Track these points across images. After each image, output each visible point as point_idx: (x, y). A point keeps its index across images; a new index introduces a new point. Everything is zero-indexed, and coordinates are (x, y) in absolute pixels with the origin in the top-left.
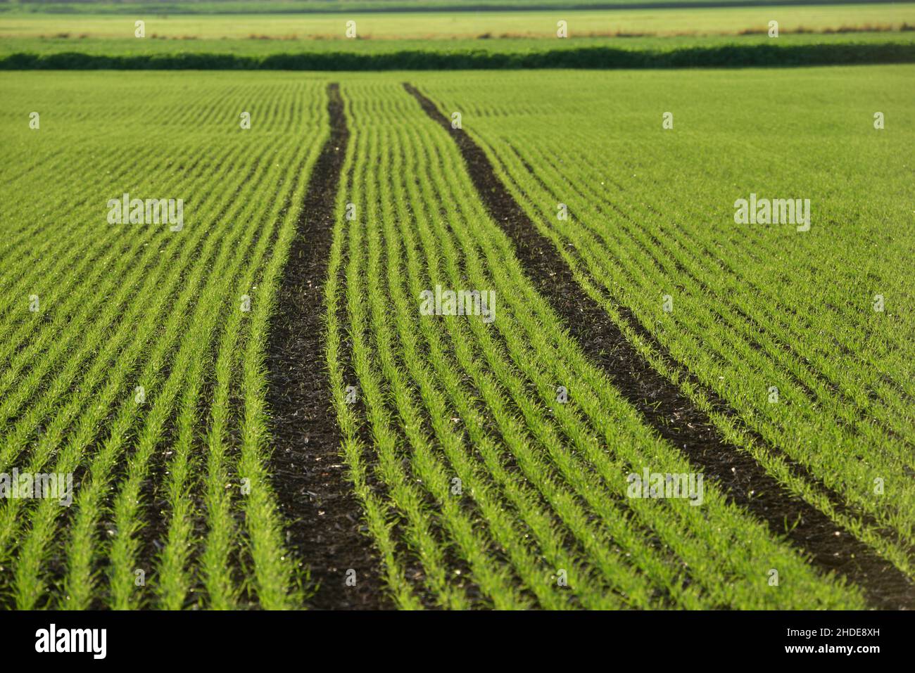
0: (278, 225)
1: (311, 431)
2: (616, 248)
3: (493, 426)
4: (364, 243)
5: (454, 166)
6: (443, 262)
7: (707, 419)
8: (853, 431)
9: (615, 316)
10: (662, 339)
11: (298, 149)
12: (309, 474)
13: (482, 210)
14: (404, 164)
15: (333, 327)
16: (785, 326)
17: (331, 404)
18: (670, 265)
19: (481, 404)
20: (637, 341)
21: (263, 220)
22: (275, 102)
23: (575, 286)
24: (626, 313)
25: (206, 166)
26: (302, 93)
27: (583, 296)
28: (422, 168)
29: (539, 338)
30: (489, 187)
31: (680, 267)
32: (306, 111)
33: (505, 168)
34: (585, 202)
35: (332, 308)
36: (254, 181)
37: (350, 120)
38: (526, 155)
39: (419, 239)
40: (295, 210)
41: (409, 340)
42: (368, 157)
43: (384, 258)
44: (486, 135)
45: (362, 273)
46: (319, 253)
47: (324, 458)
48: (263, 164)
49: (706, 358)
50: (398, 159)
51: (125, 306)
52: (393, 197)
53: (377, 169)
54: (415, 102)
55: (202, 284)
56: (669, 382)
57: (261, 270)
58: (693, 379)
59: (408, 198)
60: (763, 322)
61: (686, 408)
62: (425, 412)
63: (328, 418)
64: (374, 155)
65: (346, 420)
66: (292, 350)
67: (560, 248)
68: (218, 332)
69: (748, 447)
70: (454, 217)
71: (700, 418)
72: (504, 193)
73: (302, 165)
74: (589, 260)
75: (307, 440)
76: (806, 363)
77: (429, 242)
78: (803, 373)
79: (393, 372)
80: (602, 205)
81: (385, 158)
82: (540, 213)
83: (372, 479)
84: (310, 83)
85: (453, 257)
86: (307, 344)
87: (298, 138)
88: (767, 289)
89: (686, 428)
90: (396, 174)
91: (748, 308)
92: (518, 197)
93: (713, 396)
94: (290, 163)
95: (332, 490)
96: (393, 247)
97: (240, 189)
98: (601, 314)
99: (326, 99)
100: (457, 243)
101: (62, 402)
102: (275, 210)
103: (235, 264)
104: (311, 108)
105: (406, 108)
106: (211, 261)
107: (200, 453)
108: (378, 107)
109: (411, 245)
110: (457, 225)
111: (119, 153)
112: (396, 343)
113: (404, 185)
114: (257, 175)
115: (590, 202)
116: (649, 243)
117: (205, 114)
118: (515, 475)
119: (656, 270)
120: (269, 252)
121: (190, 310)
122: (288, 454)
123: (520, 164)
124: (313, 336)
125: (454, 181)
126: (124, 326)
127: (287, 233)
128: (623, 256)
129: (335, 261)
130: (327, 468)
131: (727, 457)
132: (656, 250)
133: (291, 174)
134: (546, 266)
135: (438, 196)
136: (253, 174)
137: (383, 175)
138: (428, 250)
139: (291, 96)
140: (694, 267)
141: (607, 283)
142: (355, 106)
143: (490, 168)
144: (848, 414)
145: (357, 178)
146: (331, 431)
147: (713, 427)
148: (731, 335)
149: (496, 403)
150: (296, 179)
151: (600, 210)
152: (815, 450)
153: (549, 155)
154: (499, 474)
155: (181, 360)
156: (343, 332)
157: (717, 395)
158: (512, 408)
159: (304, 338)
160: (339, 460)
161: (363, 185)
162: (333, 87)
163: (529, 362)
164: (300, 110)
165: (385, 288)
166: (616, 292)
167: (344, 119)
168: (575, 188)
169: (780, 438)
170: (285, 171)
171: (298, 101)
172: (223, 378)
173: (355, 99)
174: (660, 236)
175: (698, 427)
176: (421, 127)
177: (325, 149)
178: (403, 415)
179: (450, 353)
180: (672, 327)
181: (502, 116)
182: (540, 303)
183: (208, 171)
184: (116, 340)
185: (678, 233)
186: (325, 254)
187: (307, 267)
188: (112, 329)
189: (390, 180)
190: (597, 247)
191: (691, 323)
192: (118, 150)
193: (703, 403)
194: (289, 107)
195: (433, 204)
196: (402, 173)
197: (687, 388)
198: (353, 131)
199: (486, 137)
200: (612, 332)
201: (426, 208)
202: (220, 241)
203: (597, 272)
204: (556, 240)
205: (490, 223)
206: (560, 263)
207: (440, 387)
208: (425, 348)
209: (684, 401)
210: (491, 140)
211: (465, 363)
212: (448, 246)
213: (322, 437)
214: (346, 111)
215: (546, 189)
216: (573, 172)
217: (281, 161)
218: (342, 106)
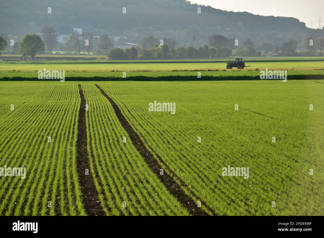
0: (74, 129)
1: (90, 191)
2: (153, 136)
3: (132, 190)
4: (95, 134)
5: (112, 111)
6: (113, 140)
7: (180, 187)
8: (214, 191)
9: (155, 157)
10: (167, 163)
11: (75, 106)
12: (92, 204)
13: (120, 125)
14: (100, 110)
15: (91, 160)
16: (195, 160)
17: (94, 183)
18: (166, 142)
19: (129, 184)
20: (162, 164)
21: (70, 127)
22: (67, 91)
23: (145, 147)
24: (158, 156)
25: (54, 111)
26: (73, 88)
27: (147, 150)
28: (104, 112)
29: (139, 164)
30: (120, 117)
31: (168, 142)
32: (74, 93)
33: (123, 111)
34: (144, 122)
35: (90, 154)
36: (66, 115)
37: (85, 96)
38: (128, 108)
39: (107, 134)
40: (77, 124)
41: (109, 164)
42: (91, 108)
43: (100, 139)
44: (118, 101)
45: (95, 144)
46: (84, 137)
47: (95, 199)
48: (67, 110)
49: (178, 170)
50: (98, 109)
51: (42, 153)
52: (99, 120)
53: (94, 112)
54: (99, 90)
55: (59, 147)
56: (170, 177)
57: (72, 142)
58: (176, 176)
59: (102, 120)
60: (190, 159)
61: (175, 184)
62: (116, 186)
63: (94, 187)
64: (93, 108)
65: (98, 188)
66: (82, 166)
67: (140, 136)
68: (65, 161)
69: (191, 196)
70: (114, 126)
71: (179, 187)
72: (124, 119)
73: (76, 111)
74: (147, 140)
75: (90, 194)
76: (201, 171)
77: (109, 134)
78: (200, 174)
79: (107, 174)
80: (148, 123)
81: (95, 109)
82: (133, 125)
83: (107, 206)
84: (74, 84)
85: (116, 139)
86: (85, 165)
87: (74, 102)
88: (189, 149)
89: (176, 190)
90: (98, 113)
91: (186, 155)
92: (128, 120)
93: (181, 181)
94: (74, 110)
95: (98, 209)
96: (102, 136)
97: (63, 118)
98: (152, 156)
99: (79, 90)
100: (116, 134)
101: (32, 183)
102: (72, 125)
103: (65, 141)
104: (75, 92)
105: (98, 93)
106: (60, 140)
107: (66, 198)
108: (91, 92)
109: (105, 135)
110: (115, 129)
111: (33, 107)
112: (106, 165)
113: (101, 116)
114: (66, 113)
115: (145, 122)
116: (160, 135)
117: (51, 94)
118: (140, 205)
119: (163, 143)
120: (73, 137)
121: (57, 155)
122: (86, 198)
123: (127, 110)
124: (86, 162)
125: (113, 116)
126: (43, 160)
127: (76, 132)
128: (155, 139)
129: (88, 140)
130: (95, 202)
131: (186, 199)
132: (162, 137)
133: (74, 113)
134: (137, 141)
135: (109, 120)
136: (65, 113)
137: (96, 114)
138: (110, 137)
139: (70, 89)
140: (171, 142)
141: (152, 147)
142: (85, 92)
143: (120, 111)
144: (212, 186)
145: (90, 114)
146: (95, 191)
147: (182, 190)
148: (182, 163)
149: (132, 184)
150: (75, 115)
151: (147, 124)
152: (206, 197)
153: (133, 108)
154: (136, 205)
155: (58, 170)
156: (93, 161)
157: (182, 180)
158: (136, 186)
159: (84, 163)
160: (98, 200)
161: (91, 116)
162: (79, 85)
163: (138, 171)
164: (73, 93)
165: (101, 148)
166: (154, 150)
167: (84, 96)
168: (141, 118)
169: (198, 194)
170: (73, 112)
171: (72, 91)
172: (68, 176)
173: (85, 90)
174: (163, 133)
175: (178, 189)
176: (102, 98)
177: (81, 106)
178: (111, 187)
179: (119, 168)
180: (169, 161)
181: (120, 95)
182: (138, 153)
183: (55, 112)
184: (42, 164)
185: (167, 132)
186: (86, 138)
187: (82, 141)
188: (40, 160)
189: (97, 115)
190: (148, 136)
191: (173, 159)
192: (33, 106)
193: (179, 183)
194: (70, 92)
195: (109, 122)
196: (100, 112)
197: (175, 179)
198: (86, 100)
199: (118, 102)
200: (155, 161)
201: (107, 124)
202: (61, 134)
203: (149, 143)
204: (139, 134)
205: (122, 128)
206: (140, 140)
207: (119, 179)
208: (113, 166)
209: (174, 182)
210: (119, 103)
211: (123, 171)
212: (114, 136)
213: (93, 193)
214: (84, 93)
215: (134, 118)
216: (140, 113)
217: (71, 109)
218: (82, 92)
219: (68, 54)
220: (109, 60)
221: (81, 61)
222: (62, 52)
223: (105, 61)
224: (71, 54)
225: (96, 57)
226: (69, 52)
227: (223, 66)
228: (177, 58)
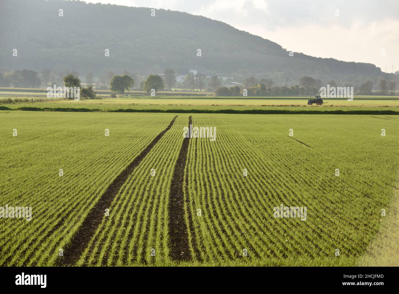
219: (184, 91)
220: (217, 96)
221: (193, 97)
222: (179, 90)
223: (213, 97)
224: (187, 91)
225: (206, 93)
226: (185, 89)
227: (306, 102)
228: (273, 95)
